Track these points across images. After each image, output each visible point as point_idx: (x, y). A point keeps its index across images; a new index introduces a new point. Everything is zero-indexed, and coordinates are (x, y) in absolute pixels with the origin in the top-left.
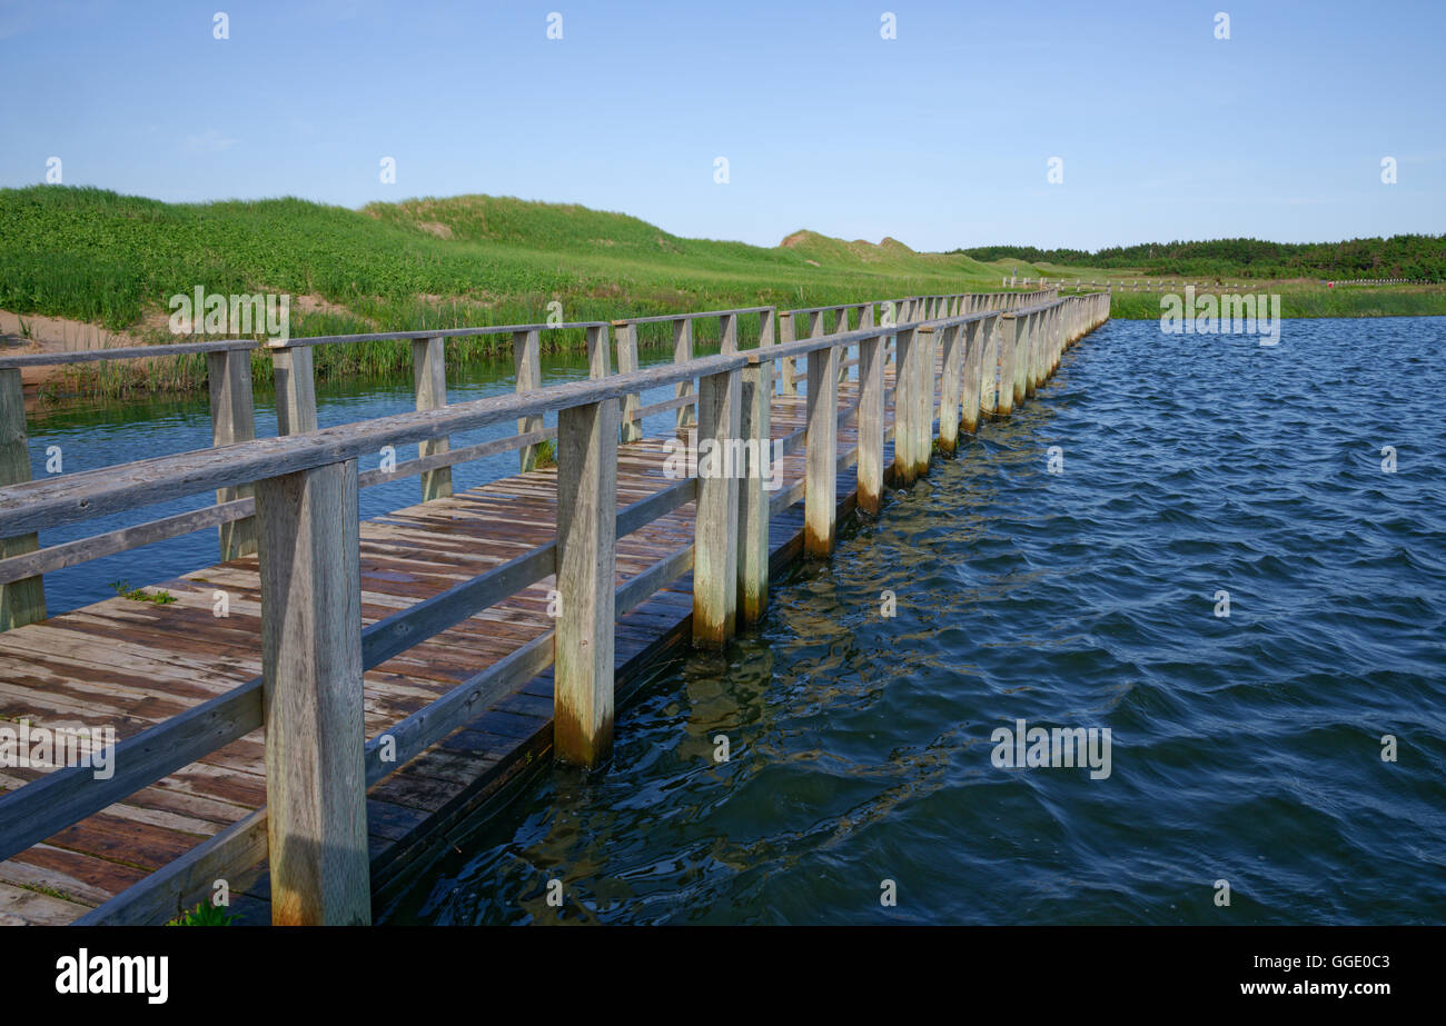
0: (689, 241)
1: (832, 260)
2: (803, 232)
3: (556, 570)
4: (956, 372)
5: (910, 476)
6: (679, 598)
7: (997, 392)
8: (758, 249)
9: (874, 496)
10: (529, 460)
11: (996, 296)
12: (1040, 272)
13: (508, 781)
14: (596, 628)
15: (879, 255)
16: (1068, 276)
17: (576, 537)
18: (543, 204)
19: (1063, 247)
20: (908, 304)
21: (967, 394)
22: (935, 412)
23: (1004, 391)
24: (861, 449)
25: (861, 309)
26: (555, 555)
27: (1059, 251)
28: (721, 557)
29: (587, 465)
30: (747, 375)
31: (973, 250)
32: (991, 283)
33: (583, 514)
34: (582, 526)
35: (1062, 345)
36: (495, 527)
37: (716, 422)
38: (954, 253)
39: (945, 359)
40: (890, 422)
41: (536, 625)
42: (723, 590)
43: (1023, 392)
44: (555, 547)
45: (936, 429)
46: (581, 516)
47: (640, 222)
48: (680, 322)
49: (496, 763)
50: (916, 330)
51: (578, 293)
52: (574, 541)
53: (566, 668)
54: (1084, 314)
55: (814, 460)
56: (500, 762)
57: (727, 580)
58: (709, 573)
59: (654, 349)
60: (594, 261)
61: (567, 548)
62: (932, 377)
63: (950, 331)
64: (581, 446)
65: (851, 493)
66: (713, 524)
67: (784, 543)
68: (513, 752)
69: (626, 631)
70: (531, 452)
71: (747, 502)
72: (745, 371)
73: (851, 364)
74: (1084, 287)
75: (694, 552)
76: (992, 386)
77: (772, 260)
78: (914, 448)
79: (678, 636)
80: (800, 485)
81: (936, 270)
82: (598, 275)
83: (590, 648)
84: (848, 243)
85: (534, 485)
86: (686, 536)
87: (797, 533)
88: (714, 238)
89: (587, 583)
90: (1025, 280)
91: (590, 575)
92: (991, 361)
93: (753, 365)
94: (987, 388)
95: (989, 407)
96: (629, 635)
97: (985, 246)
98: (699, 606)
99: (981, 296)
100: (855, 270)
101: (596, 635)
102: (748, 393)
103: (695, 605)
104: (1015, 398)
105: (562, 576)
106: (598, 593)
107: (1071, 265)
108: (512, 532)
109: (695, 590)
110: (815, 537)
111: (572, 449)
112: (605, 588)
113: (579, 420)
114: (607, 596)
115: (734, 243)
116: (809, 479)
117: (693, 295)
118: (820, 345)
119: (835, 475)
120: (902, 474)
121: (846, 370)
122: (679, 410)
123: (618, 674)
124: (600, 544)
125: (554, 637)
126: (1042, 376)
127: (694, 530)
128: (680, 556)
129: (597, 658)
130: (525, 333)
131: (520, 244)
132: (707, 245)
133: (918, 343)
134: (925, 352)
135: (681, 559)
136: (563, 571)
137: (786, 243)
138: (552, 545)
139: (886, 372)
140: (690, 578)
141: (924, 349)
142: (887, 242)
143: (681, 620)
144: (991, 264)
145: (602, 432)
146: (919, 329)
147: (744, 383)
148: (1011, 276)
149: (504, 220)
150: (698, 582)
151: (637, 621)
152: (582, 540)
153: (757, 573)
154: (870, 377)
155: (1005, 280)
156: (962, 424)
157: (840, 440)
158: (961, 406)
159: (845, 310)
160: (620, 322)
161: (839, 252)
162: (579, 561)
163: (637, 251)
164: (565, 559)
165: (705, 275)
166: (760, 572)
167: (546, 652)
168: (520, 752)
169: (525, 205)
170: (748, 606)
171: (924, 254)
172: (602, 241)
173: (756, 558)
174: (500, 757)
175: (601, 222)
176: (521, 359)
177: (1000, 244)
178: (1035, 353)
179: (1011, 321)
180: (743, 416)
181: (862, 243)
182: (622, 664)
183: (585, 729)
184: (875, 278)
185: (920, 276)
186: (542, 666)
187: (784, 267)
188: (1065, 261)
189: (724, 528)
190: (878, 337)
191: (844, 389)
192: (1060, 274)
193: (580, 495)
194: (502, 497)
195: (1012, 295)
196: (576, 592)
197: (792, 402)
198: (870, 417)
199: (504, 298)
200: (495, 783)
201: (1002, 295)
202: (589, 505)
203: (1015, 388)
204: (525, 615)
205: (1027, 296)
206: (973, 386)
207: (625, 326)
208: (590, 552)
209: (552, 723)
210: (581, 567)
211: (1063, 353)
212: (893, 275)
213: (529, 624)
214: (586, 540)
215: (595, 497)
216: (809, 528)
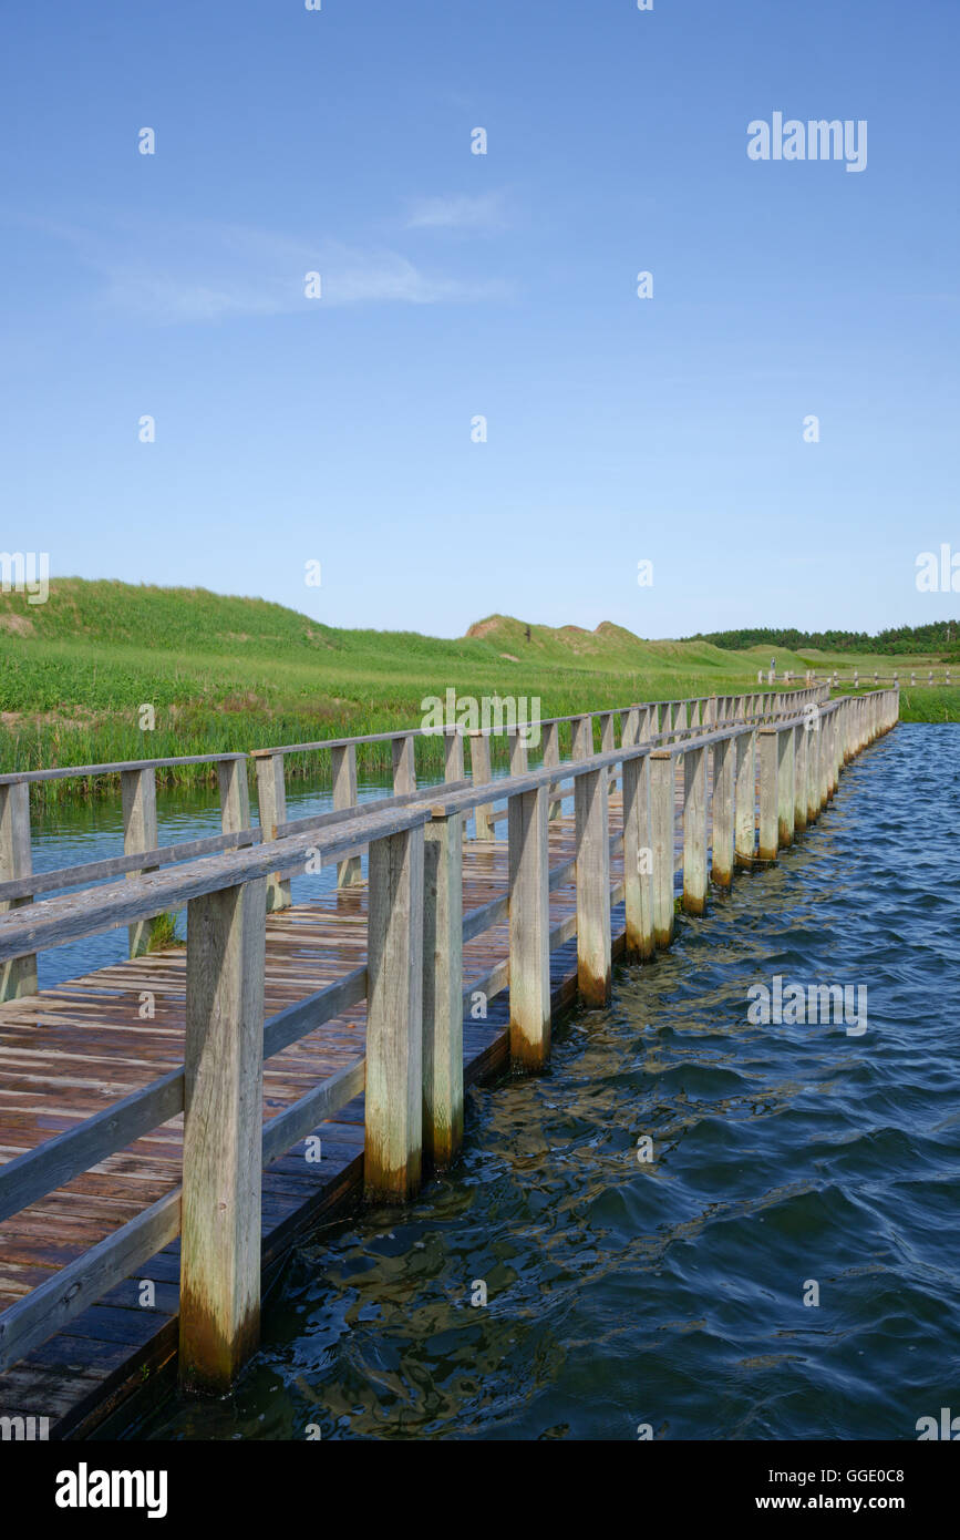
0: (348, 633)
1: (535, 653)
2: (495, 618)
3: (184, 1106)
4: (702, 808)
5: (646, 950)
6: (345, 1132)
7: (757, 829)
8: (437, 641)
9: (600, 980)
10: (140, 941)
11: (749, 698)
12: (806, 662)
13: (117, 1407)
14: (237, 1187)
15: (595, 644)
16: (843, 666)
17: (211, 1064)
18: (155, 589)
19: (835, 629)
20: (637, 712)
21: (717, 834)
22: (677, 861)
23: (766, 829)
24: (581, 917)
25: (576, 722)
26: (184, 1087)
27: (829, 633)
28: (400, 1075)
29: (225, 966)
30: (430, 832)
31: (717, 634)
32: (743, 679)
33: (221, 1030)
34: (219, 1047)
35: (838, 761)
36: (96, 1036)
37: (392, 897)
38: (692, 639)
39: (687, 793)
40: (617, 876)
41: (153, 1176)
42: (404, 1120)
43: (791, 828)
44: (183, 1077)
45: (679, 882)
46: (217, 1034)
47: (283, 609)
48: (339, 750)
49: (101, 1383)
50: (647, 759)
51: (202, 707)
52: (208, 1067)
53: (196, 1242)
54: (864, 719)
55: (520, 936)
56: (106, 1380)
57: (410, 1108)
58: (386, 1096)
59: (305, 781)
60: (225, 662)
61: (199, 1078)
62: (670, 814)
63: (693, 756)
64: (218, 943)
65: (569, 975)
66: (389, 1031)
67: (483, 1049)
68: (123, 1366)
69: (276, 1182)
70: (144, 929)
71: (433, 999)
72: (428, 827)
73: (565, 795)
74: (865, 680)
75: (365, 1070)
76: (750, 823)
77: (456, 655)
78: (651, 914)
79: (345, 1185)
80: (502, 970)
81: (669, 663)
82: (227, 681)
83: (228, 1216)
84: (554, 630)
85: (148, 975)
86: (354, 1042)
87: (499, 1035)
88: (380, 628)
89: (226, 1125)
90: (787, 675)
91: (230, 1114)
92: (747, 790)
93: (437, 819)
94: (744, 825)
95: (747, 849)
96: (279, 1188)
97: (733, 629)
98: (372, 1143)
99: (729, 699)
100: (565, 666)
101: (237, 1196)
102: (433, 855)
103: (367, 1142)
104: (781, 837)
105: (192, 1116)
106: (240, 1137)
107: (846, 651)
108: (120, 1044)
109: (368, 1122)
110: (524, 1039)
111: (205, 946)
112: (249, 1129)
113: (215, 907)
114: (252, 1140)
115: (406, 634)
116: (513, 960)
117: (355, 705)
118: (524, 786)
119: (548, 957)
120: (637, 946)
121: (558, 804)
122: (339, 865)
123: (266, 1243)
124: (243, 1071)
125: (181, 1200)
126: (816, 805)
127: (364, 1034)
128: (347, 1077)
129: (239, 1226)
130: (136, 772)
131: (124, 641)
132: (370, 637)
133: (651, 772)
134: (661, 784)
135: (348, 1080)
136: (193, 1108)
137: (472, 634)
138: (177, 1075)
139: (610, 803)
140: (360, 1103)
141: (658, 780)
142: (606, 627)
143: (348, 1164)
144: (741, 653)
145: (246, 922)
146: (651, 755)
147: (426, 843)
148: (769, 669)
149: (103, 611)
150: (370, 1111)
151: (290, 1167)
152: (218, 1066)
153: (448, 1093)
154: (590, 821)
155: (760, 674)
156: (713, 875)
157: (552, 900)
158: (710, 849)
159: (555, 725)
160: (262, 752)
161: (542, 641)
162: (214, 1094)
163: (279, 646)
164: (197, 1092)
165: (369, 677)
166: (452, 1092)
167: (169, 1221)
168: (133, 1365)
169: (131, 589)
170: (437, 1139)
171: (654, 642)
172: (233, 635)
173: (447, 1073)
174: (106, 1374)
175: (230, 610)
176: (131, 806)
177: (752, 626)
178: (804, 776)
179: (771, 737)
180: (426, 885)
181: (572, 629)
182: (271, 1229)
183: (221, 1328)
184: (591, 676)
185: (651, 672)
186: (164, 1241)
187: (472, 663)
188: (838, 647)
189: (405, 1036)
190: (598, 771)
191: (556, 830)
192: (831, 663)
193: (217, 1006)
194: (104, 994)
195: (770, 696)
196: (210, 1137)
197: (488, 850)
198: (591, 873)
199: (104, 714)
200: (98, 1411)
201: (757, 697)
202: (228, 1020)
203: (780, 823)
204: (140, 1163)
205: (789, 697)
206: (726, 824)
207: (269, 757)
208: (229, 1082)
209: (177, 1319)
210: (218, 1103)
211: (841, 772)
212: (613, 671)
213: (143, 1176)
214: (224, 1065)
215: (235, 1009)
216: (516, 1026)
